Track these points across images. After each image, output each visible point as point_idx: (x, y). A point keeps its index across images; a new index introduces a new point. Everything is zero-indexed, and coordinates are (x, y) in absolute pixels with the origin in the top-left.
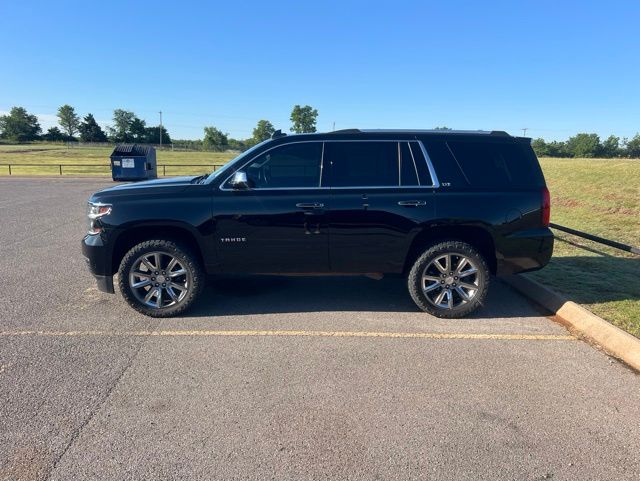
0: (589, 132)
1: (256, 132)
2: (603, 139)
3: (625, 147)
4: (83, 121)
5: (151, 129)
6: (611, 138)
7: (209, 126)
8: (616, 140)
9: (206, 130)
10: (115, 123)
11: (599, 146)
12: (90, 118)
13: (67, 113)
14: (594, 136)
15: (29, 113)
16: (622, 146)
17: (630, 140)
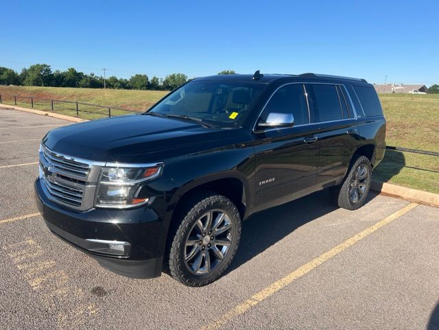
0: (142, 74)
2: (150, 79)
3: (162, 84)
6: (154, 78)
8: (157, 79)
11: (149, 82)
14: (145, 76)
16: (161, 84)
17: (164, 80)
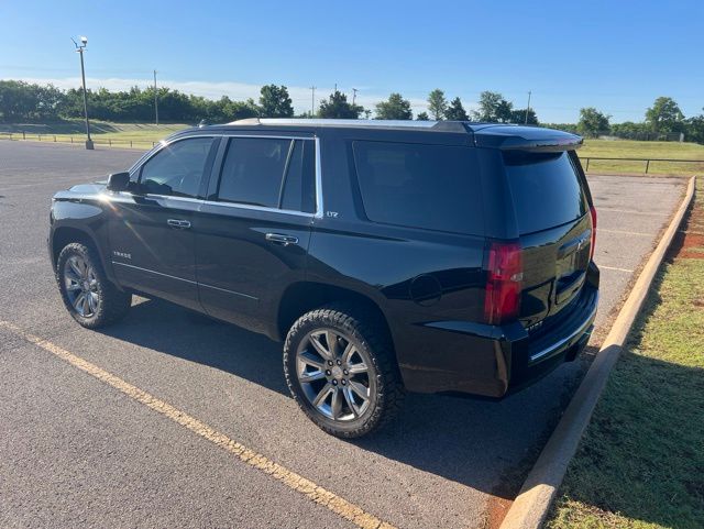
1: (652, 114)
4: (450, 105)
5: (517, 113)
7: (586, 107)
9: (583, 111)
10: (481, 106)
12: (457, 103)
13: (437, 97)
15: (404, 99)
